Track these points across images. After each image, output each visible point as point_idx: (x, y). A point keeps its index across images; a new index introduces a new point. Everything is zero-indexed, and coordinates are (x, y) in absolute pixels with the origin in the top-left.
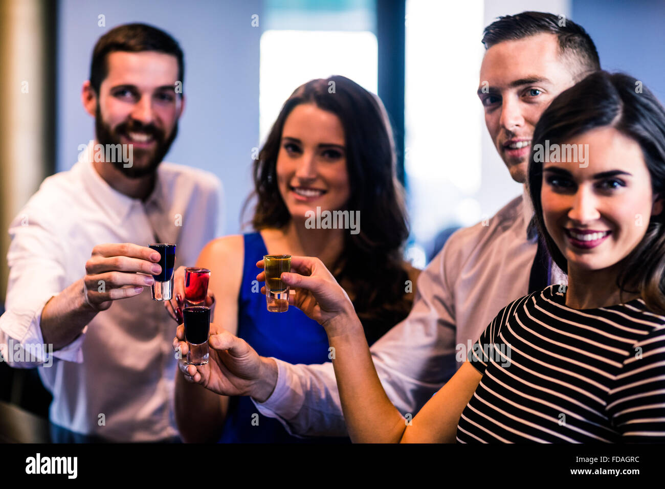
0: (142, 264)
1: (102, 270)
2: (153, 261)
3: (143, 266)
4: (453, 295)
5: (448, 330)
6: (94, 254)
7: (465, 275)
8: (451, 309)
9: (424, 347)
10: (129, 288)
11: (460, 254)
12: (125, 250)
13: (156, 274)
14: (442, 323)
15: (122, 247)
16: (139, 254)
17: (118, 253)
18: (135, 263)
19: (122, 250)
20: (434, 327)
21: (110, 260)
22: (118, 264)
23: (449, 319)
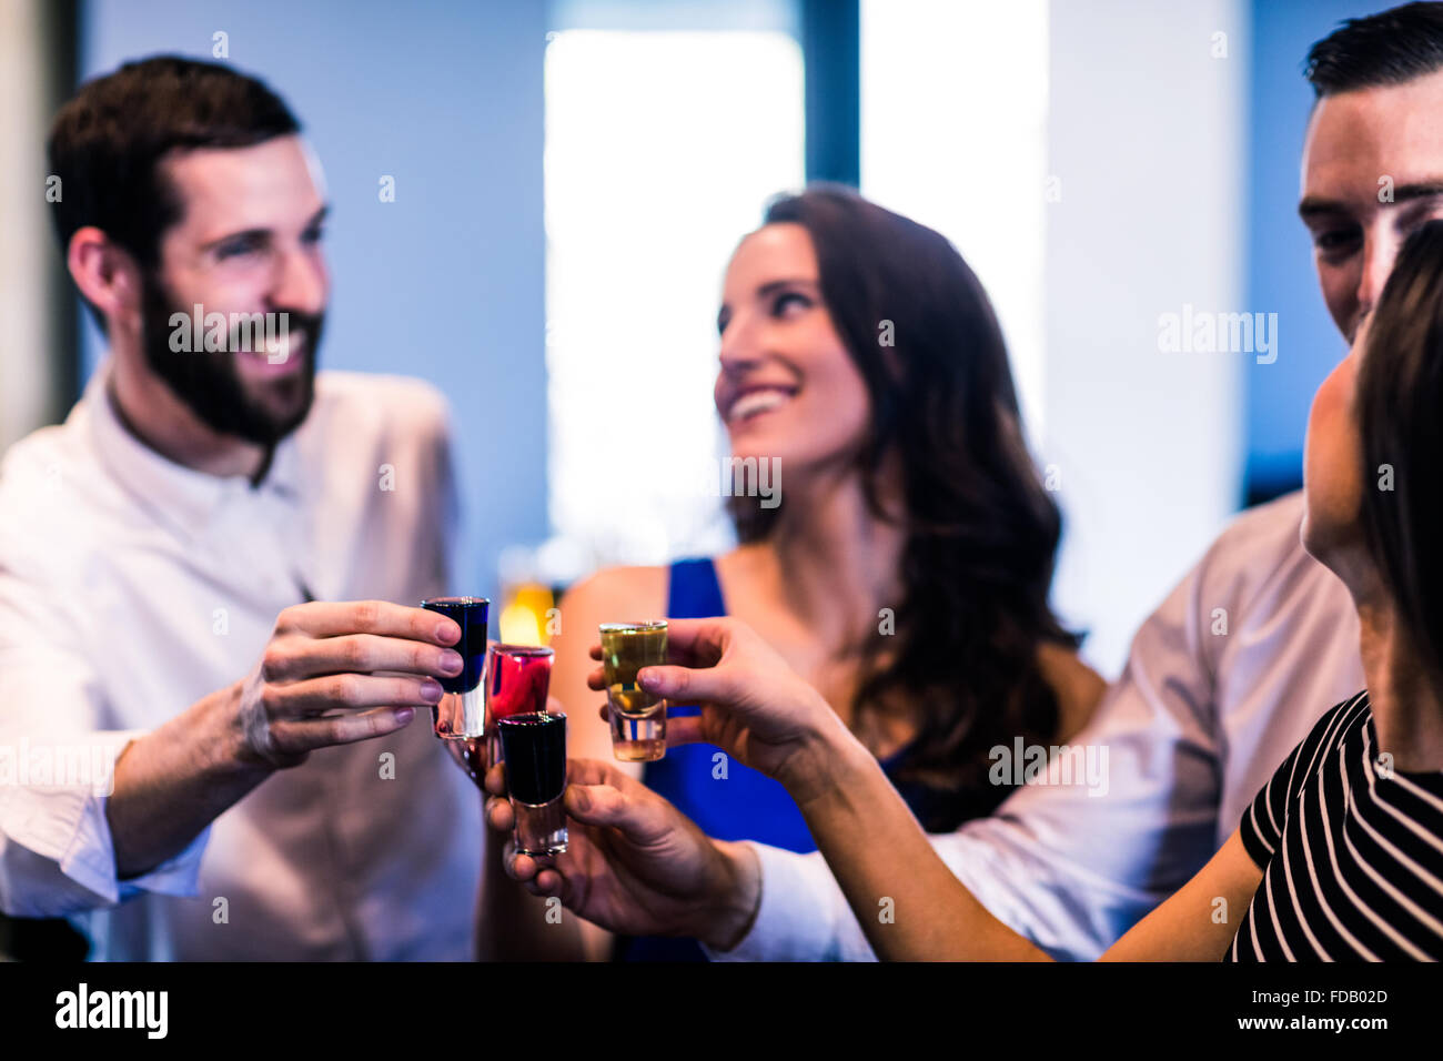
0: (416, 654)
1: (313, 671)
2: (441, 642)
3: (420, 657)
4: (1212, 680)
5: (1198, 768)
6: (281, 632)
7: (1251, 636)
8: (1208, 715)
9: (1138, 804)
10: (380, 712)
11: (1241, 582)
12: (370, 617)
13: (450, 675)
14: (1184, 749)
15: (361, 611)
16: (405, 628)
17: (351, 627)
18: (400, 650)
19: (362, 618)
20: (1163, 757)
21: (335, 645)
22: (356, 654)
23: (1203, 741)
